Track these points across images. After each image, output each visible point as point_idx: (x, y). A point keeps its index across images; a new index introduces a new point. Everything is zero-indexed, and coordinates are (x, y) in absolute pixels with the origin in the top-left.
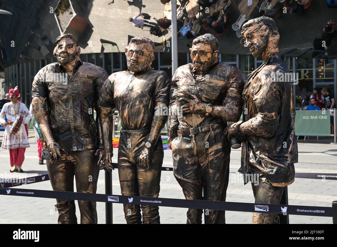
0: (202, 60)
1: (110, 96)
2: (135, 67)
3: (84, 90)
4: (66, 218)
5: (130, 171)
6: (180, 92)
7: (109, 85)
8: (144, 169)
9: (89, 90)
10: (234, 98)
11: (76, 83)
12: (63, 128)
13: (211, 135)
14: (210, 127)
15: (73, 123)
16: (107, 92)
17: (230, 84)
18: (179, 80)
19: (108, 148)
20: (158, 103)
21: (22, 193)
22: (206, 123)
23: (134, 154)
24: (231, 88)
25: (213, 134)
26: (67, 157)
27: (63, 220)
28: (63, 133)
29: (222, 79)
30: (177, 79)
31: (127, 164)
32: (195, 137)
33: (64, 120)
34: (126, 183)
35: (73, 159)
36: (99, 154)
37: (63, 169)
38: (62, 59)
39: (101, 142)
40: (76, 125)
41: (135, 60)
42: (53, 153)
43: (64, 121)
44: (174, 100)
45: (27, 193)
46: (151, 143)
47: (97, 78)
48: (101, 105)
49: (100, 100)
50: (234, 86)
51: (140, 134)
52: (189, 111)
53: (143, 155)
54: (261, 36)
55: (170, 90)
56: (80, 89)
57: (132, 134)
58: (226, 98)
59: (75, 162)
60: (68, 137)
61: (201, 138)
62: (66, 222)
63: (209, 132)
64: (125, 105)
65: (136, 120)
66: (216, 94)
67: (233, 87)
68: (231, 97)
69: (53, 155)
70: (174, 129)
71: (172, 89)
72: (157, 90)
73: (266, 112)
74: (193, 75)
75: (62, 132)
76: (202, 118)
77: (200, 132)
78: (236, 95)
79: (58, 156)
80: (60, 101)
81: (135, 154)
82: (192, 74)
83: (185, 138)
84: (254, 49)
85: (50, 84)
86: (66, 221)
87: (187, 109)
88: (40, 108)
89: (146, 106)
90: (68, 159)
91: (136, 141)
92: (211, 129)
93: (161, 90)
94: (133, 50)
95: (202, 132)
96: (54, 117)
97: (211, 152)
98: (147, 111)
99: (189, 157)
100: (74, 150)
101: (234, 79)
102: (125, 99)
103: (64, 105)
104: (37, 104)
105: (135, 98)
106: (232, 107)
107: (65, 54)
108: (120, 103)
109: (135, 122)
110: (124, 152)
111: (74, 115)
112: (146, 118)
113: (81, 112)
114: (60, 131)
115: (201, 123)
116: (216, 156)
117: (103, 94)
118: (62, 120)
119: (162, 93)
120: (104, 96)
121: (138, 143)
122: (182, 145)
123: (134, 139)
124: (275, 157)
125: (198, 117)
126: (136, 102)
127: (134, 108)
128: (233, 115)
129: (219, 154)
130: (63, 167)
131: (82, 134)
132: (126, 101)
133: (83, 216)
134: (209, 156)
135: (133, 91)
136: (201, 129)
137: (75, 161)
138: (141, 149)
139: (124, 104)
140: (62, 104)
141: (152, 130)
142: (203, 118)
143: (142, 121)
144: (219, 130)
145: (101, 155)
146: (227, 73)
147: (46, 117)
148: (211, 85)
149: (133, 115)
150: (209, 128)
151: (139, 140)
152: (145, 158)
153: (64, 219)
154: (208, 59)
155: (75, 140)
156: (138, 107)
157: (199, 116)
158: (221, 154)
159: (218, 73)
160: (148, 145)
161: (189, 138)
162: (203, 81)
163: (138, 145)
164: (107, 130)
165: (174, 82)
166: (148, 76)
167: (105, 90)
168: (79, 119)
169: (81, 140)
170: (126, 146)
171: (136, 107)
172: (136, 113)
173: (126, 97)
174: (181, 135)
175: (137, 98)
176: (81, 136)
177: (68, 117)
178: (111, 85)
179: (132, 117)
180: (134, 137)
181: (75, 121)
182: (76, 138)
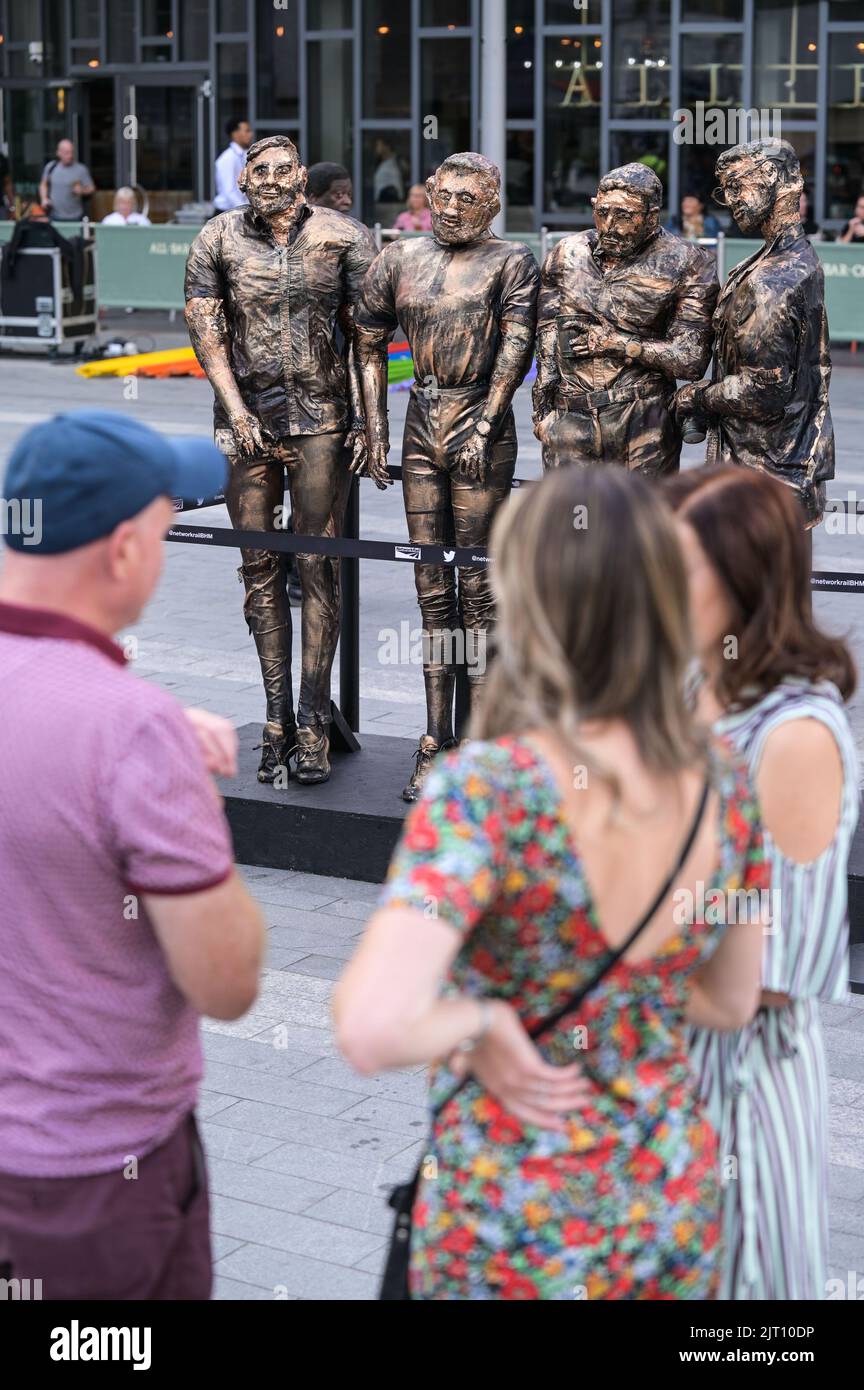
0: (621, 231)
1: (386, 299)
2: (452, 233)
3: (319, 281)
4: (266, 599)
5: (435, 487)
6: (566, 305)
7: (385, 272)
8: (470, 485)
9: (331, 281)
10: (693, 324)
11: (298, 264)
12: (265, 378)
13: (636, 411)
14: (636, 391)
15: (290, 366)
16: (378, 291)
17: (685, 290)
18: (562, 275)
19: (377, 430)
20: (509, 324)
21: (183, 535)
22: (628, 380)
23: (446, 447)
24: (687, 301)
25: (642, 408)
26: (273, 449)
27: (257, 605)
28: (265, 389)
29: (666, 276)
31: (428, 472)
32: (599, 414)
33: (268, 356)
34: (422, 516)
35: (289, 456)
36: (354, 444)
37: (262, 479)
38: (264, 203)
39: (358, 414)
40: (298, 369)
41: (453, 217)
42: (244, 441)
43: (269, 359)
44: (549, 319)
45: (197, 536)
46: (491, 424)
47: (348, 249)
48: (362, 322)
50: (696, 295)
51: (463, 399)
52: (587, 352)
53: (469, 450)
54: (759, 185)
55: (538, 293)
56: (309, 279)
57: (442, 399)
58: (676, 324)
59: (293, 461)
60: (279, 399)
61: (613, 417)
62: (268, 610)
63: (632, 402)
64: (428, 327)
65: (453, 364)
66: (652, 311)
67: (693, 298)
69: (245, 444)
70: (547, 391)
71: (545, 291)
72: (507, 291)
73: (761, 365)
74: (599, 263)
75: (262, 387)
76: (617, 367)
77: (612, 401)
78: (699, 316)
79: (256, 446)
80: (259, 310)
81: (450, 449)
82: (595, 261)
83: (573, 414)
84: (743, 215)
85: (233, 265)
86: (267, 607)
87: (581, 347)
88: (210, 327)
89: (478, 332)
90: (276, 455)
91: (452, 417)
92: (637, 395)
93: (516, 293)
94: (450, 191)
95: (615, 403)
96: (242, 349)
97: (636, 450)
98: (481, 344)
99: (581, 458)
100: (292, 434)
101: (695, 277)
102: (426, 312)
103: (268, 320)
104: (201, 315)
105: (453, 312)
106: (689, 345)
107: (273, 191)
108: (413, 320)
109: (451, 369)
110: (419, 442)
111: (293, 347)
112: (477, 362)
113: (310, 337)
114: (258, 384)
115: (614, 381)
116: (645, 460)
117: (367, 294)
118: (263, 357)
119: (519, 301)
120: (370, 301)
121: (456, 419)
122: (568, 432)
123: (447, 411)
124: (778, 465)
125: (608, 368)
126: (454, 320)
127: (450, 337)
128: (690, 365)
129: (654, 455)
130: (262, 475)
131: (312, 394)
132: (428, 317)
133: (310, 596)
134: (631, 458)
135: (447, 295)
136: (614, 395)
137: (292, 459)
138: (464, 436)
139: (424, 324)
140: (264, 316)
141: (492, 390)
142: (620, 370)
143: (468, 367)
144: (655, 398)
145: (358, 448)
146: (680, 263)
147: (223, 348)
148: (639, 289)
149: (446, 353)
150: (633, 394)
151: (459, 414)
152: (476, 458)
153: (262, 602)
154: (636, 229)
155: (294, 409)
156: (460, 333)
157: (610, 364)
158: (659, 456)
159: (659, 263)
160: (484, 427)
161: (583, 415)
162: (621, 280)
163: (455, 426)
164: (375, 383)
166: (484, 255)
167: (373, 285)
168: (305, 355)
169: (311, 408)
170: (426, 429)
171: (455, 334)
172: (455, 349)
173: (430, 307)
174: (567, 407)
175: (457, 311)
176: (308, 398)
177: (279, 349)
178: (389, 273)
179: (444, 358)
180: (446, 405)
181: (295, 360)
182: (298, 404)
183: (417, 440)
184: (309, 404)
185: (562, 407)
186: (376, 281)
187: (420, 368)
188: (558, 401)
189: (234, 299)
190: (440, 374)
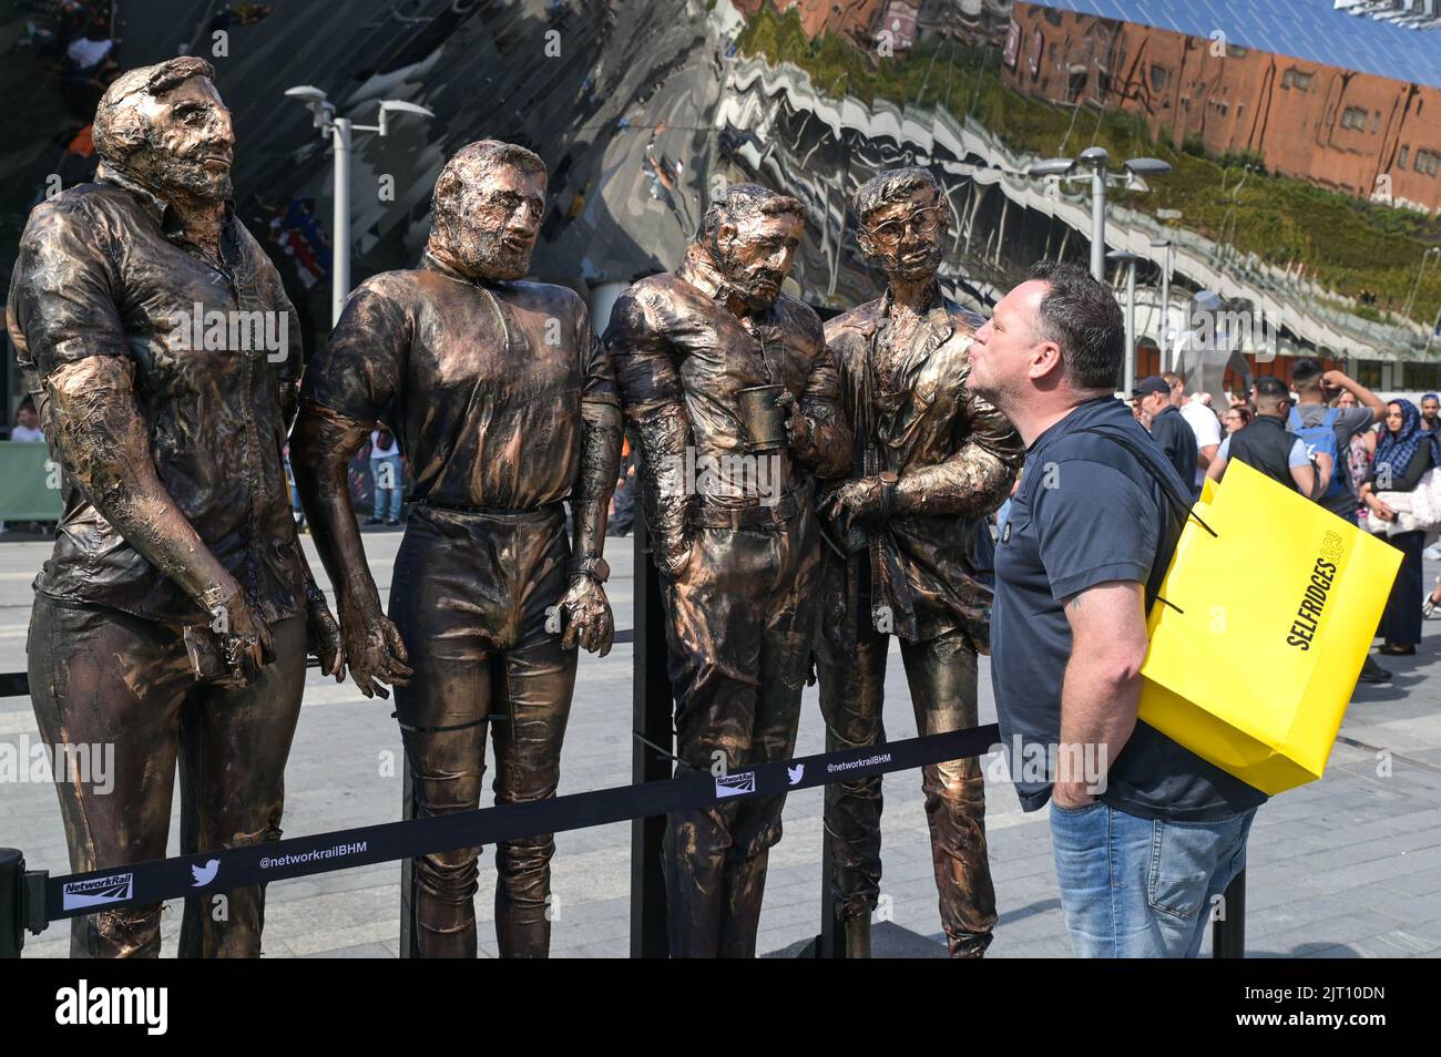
6: (726, 373)
7: (397, 322)
15: (260, 492)
16: (393, 354)
17: (820, 357)
18: (700, 331)
20: (598, 407)
28: (223, 539)
29: (811, 338)
30: (687, 326)
31: (468, 656)
32: (787, 530)
33: (229, 475)
38: (210, 178)
40: (271, 498)
41: (527, 235)
43: (230, 479)
44: (664, 400)
49: (350, 385)
51: (546, 529)
57: (519, 531)
58: (815, 401)
64: (511, 412)
65: (548, 473)
67: (829, 367)
68: (828, 397)
72: (586, 359)
75: (218, 534)
80: (213, 384)
81: (526, 611)
83: (747, 533)
84: (927, 258)
91: (534, 558)
93: (597, 361)
94: (520, 194)
97: (802, 577)
102: (508, 389)
103: (225, 405)
105: (549, 387)
108: (482, 403)
109: (543, 482)
110: (475, 607)
111: (262, 456)
114: (212, 529)
117: (373, 360)
118: (223, 476)
119: (604, 373)
120: (378, 371)
121: (537, 561)
122: (742, 560)
123: (527, 549)
126: (552, 401)
127: (545, 428)
131: (278, 543)
132: (510, 396)
134: (797, 589)
135: (538, 359)
138: (544, 589)
139: (504, 407)
143: (565, 476)
148: (794, 354)
149: (539, 454)
151: (541, 552)
156: (560, 421)
160: (603, 568)
161: (760, 532)
162: (776, 340)
165: (662, 333)
168: (277, 471)
170: (486, 581)
171: (553, 422)
172: (553, 448)
173: (515, 379)
174: (735, 523)
175: (555, 386)
176: (272, 551)
177: (244, 460)
178: (407, 325)
179: (536, 462)
180: (525, 541)
181: (266, 480)
182: (264, 563)
183: (466, 605)
184: (276, 562)
185: (721, 524)
186: (389, 338)
187: (488, 481)
188: (713, 516)
189: (167, 360)
190: (523, 489)
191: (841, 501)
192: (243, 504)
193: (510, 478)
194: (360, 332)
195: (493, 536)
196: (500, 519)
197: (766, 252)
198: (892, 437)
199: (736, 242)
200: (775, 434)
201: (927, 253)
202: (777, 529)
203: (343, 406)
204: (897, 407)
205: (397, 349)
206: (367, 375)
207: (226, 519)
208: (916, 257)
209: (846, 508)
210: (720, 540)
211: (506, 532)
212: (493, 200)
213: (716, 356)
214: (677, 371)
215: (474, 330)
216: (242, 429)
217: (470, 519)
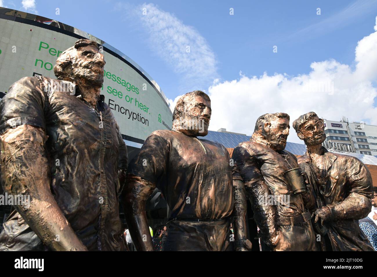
7: (165, 144)
18: (266, 154)
28: (83, 228)
30: (262, 153)
33: (90, 195)
40: (111, 209)
43: (90, 197)
56: (115, 139)
57: (216, 228)
60: (92, 238)
64: (210, 178)
65: (225, 203)
71: (248, 165)
83: (296, 227)
103: (91, 162)
104: (33, 142)
114: (79, 222)
119: (236, 170)
123: (220, 237)
131: (114, 233)
140: (89, 159)
143: (231, 205)
149: (222, 195)
163: (222, 248)
165: (253, 156)
167: (160, 151)
175: (224, 169)
176: (111, 238)
177: (98, 190)
178: (168, 145)
179: (221, 199)
180: (218, 233)
181: (108, 201)
182: (106, 242)
184: (112, 243)
185: (287, 224)
186: (161, 149)
187: (203, 206)
188: (284, 221)
189: (64, 137)
190: (216, 210)
191: (317, 215)
192: (97, 210)
193: (211, 205)
194: (150, 147)
195: (206, 231)
196: (208, 223)
197: (282, 129)
198: (326, 193)
199: (271, 127)
200: (303, 185)
201: (322, 134)
202: (307, 224)
203: (143, 175)
204: (326, 183)
205: (164, 153)
206: (153, 162)
207: (87, 217)
208: (319, 136)
209: (320, 218)
210: (288, 230)
211: (211, 229)
212: (196, 106)
213: (274, 162)
214: (259, 169)
215: (193, 148)
216: (99, 175)
217: (196, 224)
